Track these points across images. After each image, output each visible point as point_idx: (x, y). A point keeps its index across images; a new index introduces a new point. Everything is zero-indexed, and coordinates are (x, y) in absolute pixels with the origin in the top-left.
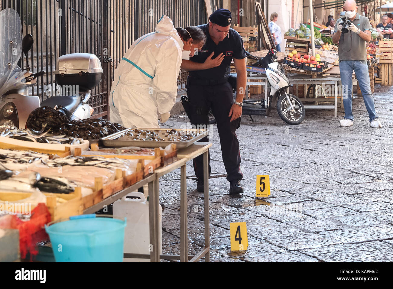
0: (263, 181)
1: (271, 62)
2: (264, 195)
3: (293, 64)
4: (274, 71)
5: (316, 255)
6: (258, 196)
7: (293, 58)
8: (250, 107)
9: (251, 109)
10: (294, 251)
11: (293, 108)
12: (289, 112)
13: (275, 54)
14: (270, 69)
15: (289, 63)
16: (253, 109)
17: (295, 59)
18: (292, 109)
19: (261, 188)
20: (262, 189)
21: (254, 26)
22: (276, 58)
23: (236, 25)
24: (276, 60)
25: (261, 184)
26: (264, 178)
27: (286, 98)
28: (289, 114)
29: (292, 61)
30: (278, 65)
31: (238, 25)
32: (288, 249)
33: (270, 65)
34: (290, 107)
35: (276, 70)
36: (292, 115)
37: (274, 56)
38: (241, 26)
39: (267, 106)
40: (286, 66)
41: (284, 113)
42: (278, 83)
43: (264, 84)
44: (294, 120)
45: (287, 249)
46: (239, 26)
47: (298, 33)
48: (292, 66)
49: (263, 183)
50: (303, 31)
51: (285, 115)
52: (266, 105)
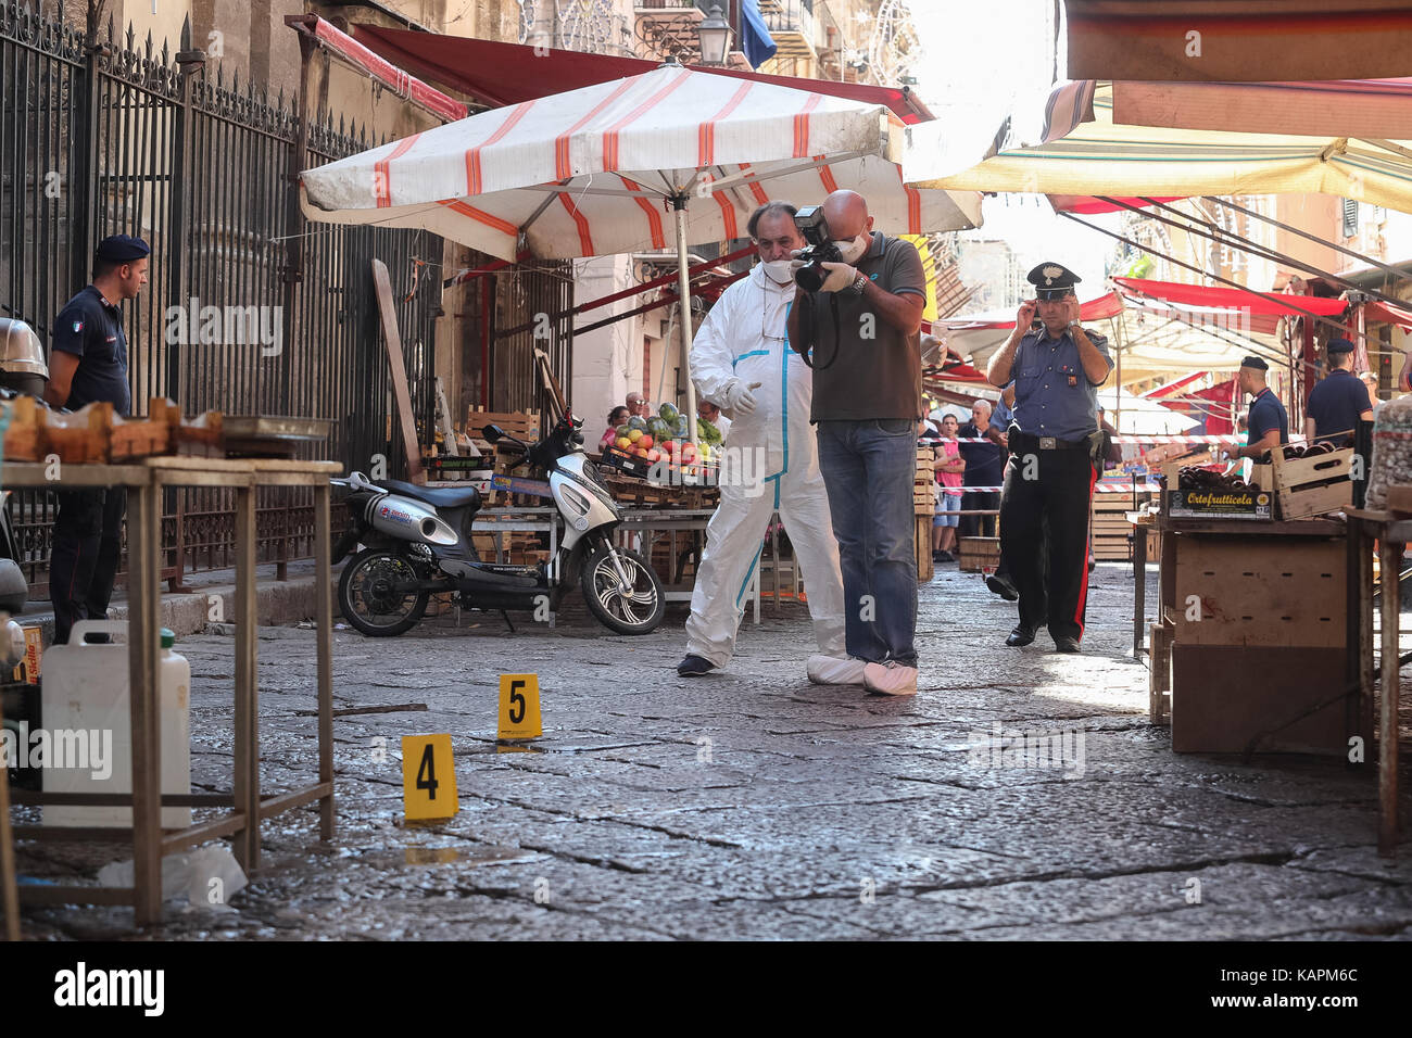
0: (518, 690)
1: (564, 452)
2: (523, 732)
3: (631, 466)
4: (574, 478)
5: (664, 826)
6: (504, 736)
7: (632, 450)
8: (503, 584)
9: (504, 588)
10: (599, 820)
11: (629, 586)
12: (616, 600)
13: (576, 428)
14: (564, 472)
15: (618, 461)
16: (511, 589)
17: (636, 452)
18: (627, 590)
19: (512, 712)
20: (517, 715)
21: (529, 411)
22: (581, 442)
23: (476, 409)
24: (578, 447)
25: (513, 701)
26: (521, 684)
27: (611, 558)
28: (619, 605)
29: (626, 456)
30: (586, 462)
31: (481, 409)
32: (581, 816)
33: (562, 462)
34: (621, 585)
35: (580, 473)
36: (626, 608)
37: (574, 436)
38: (491, 411)
39: (554, 580)
40: (610, 472)
41: (603, 600)
42: (584, 512)
43: (545, 527)
44: (634, 621)
45: (577, 817)
46: (485, 411)
47: (656, 428)
48: (627, 472)
49: (521, 698)
50: (670, 423)
51: (606, 607)
52: (550, 576)
